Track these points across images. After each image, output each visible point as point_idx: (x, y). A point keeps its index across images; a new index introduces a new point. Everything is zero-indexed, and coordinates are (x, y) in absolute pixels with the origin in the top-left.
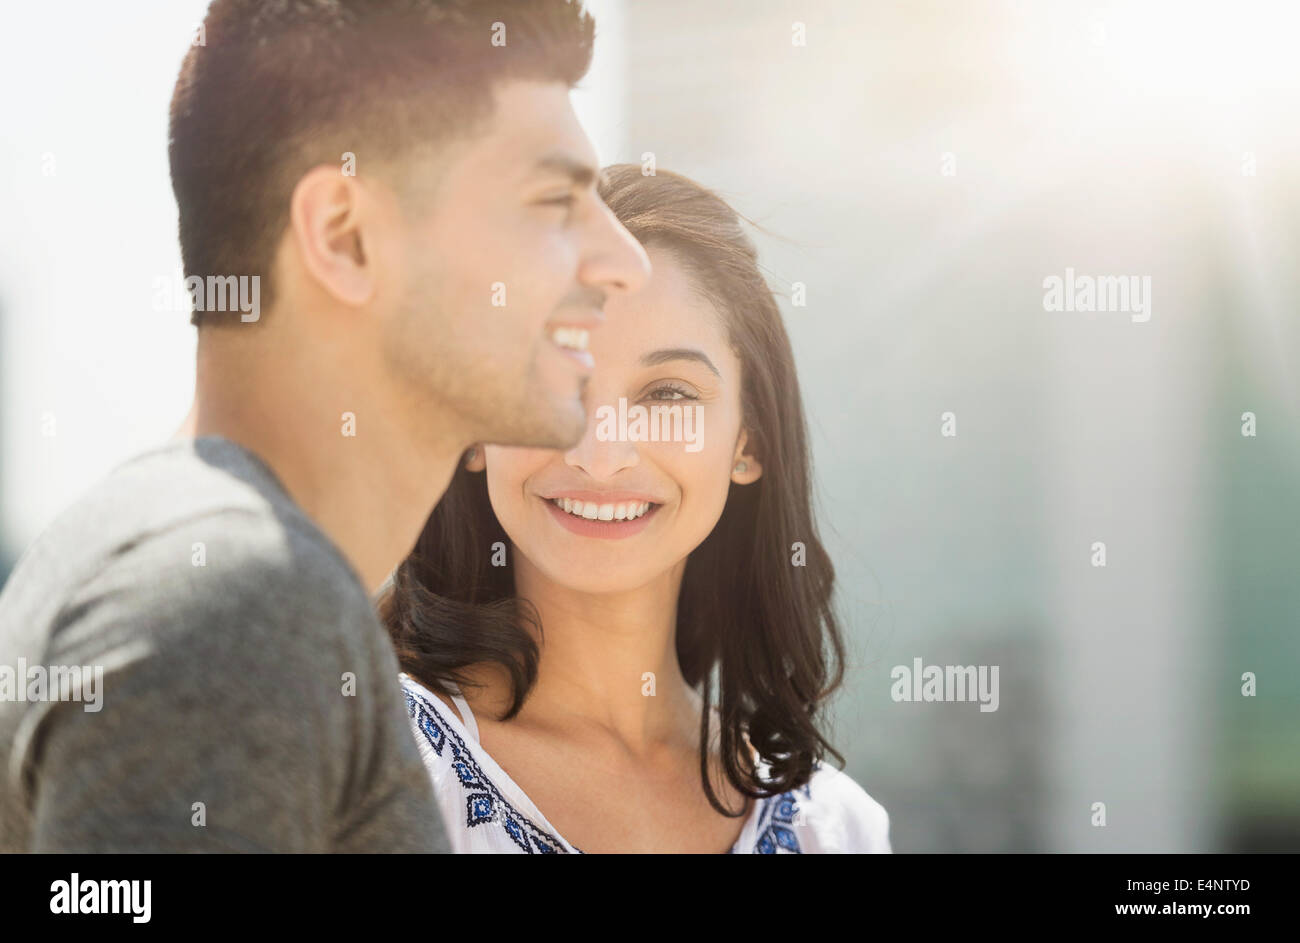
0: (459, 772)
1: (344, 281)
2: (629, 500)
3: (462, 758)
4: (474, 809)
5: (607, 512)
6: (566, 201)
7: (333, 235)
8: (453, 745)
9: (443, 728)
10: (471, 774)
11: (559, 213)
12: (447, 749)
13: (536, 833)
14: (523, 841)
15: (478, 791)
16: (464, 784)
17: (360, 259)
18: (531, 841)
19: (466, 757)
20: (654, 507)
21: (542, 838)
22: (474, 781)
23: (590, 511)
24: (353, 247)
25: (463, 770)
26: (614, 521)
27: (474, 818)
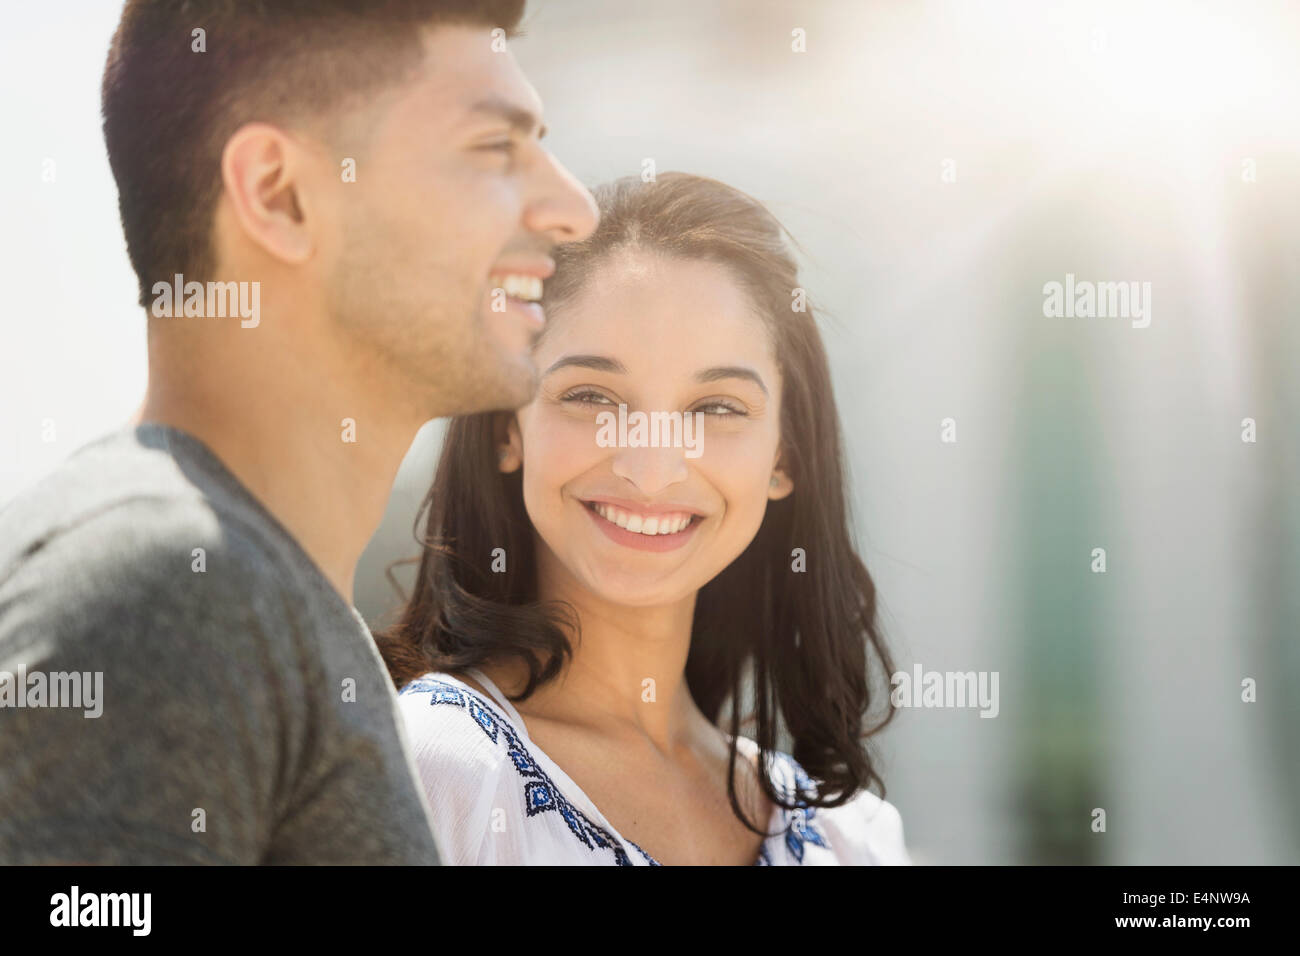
0: (515, 760)
1: (281, 239)
2: (672, 513)
3: (516, 747)
4: (532, 798)
5: (652, 526)
6: (506, 147)
7: (268, 194)
8: (506, 734)
9: (495, 718)
10: (527, 763)
11: (499, 159)
12: (501, 737)
13: (589, 826)
14: (579, 831)
15: (535, 779)
16: (521, 772)
17: (298, 216)
18: (586, 832)
19: (519, 747)
20: (696, 520)
21: (594, 830)
22: (530, 769)
23: (634, 524)
24: (288, 204)
25: (518, 758)
26: (658, 535)
27: (533, 807)
